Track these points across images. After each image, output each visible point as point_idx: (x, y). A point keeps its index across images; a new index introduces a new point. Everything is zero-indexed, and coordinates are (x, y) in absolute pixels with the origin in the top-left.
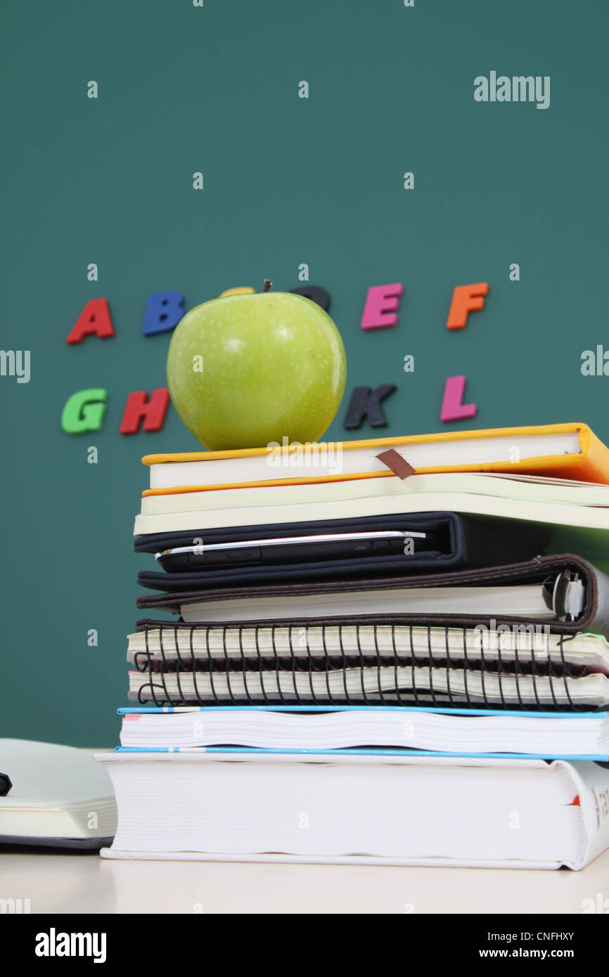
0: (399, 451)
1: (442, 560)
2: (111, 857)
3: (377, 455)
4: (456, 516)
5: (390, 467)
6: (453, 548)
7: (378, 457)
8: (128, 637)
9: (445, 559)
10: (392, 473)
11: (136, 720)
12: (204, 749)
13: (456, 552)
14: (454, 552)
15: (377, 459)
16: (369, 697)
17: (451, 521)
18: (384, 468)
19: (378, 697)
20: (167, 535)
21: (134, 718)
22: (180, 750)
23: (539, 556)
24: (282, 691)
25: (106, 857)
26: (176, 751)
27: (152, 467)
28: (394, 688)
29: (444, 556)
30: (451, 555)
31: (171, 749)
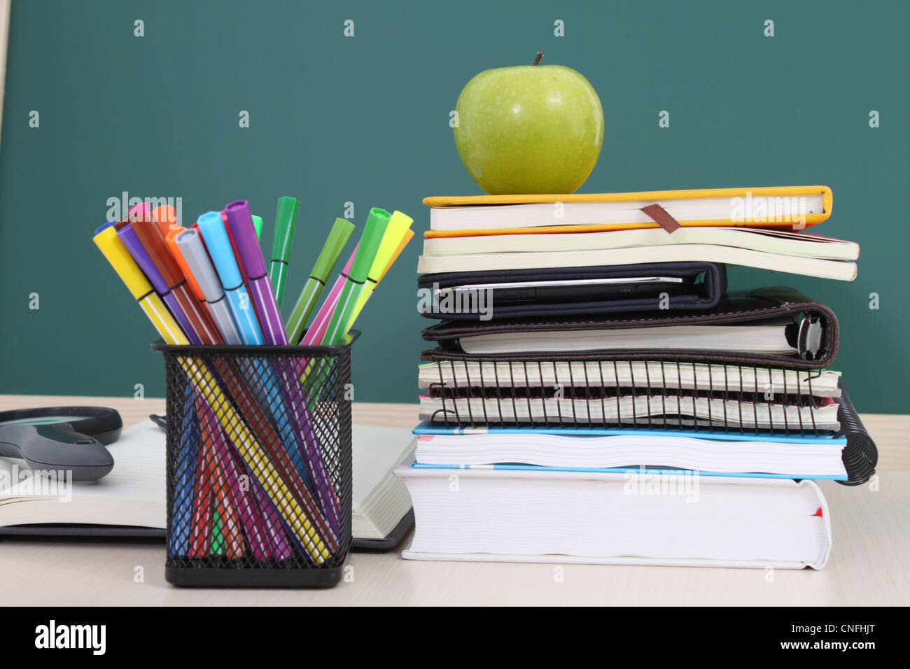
0: (662, 205)
1: (701, 304)
2: (411, 558)
3: (642, 208)
4: (714, 266)
5: (655, 220)
6: (711, 295)
7: (642, 210)
8: (420, 367)
9: (703, 303)
10: (657, 225)
11: (429, 440)
12: (492, 466)
13: (714, 298)
14: (712, 297)
15: (641, 211)
16: (638, 421)
17: (710, 270)
18: (648, 220)
19: (646, 422)
20: (451, 275)
21: (428, 439)
22: (471, 467)
23: (787, 303)
24: (562, 415)
25: (406, 558)
26: (467, 468)
27: (432, 211)
28: (662, 413)
29: (703, 300)
30: (709, 300)
31: (463, 466)
